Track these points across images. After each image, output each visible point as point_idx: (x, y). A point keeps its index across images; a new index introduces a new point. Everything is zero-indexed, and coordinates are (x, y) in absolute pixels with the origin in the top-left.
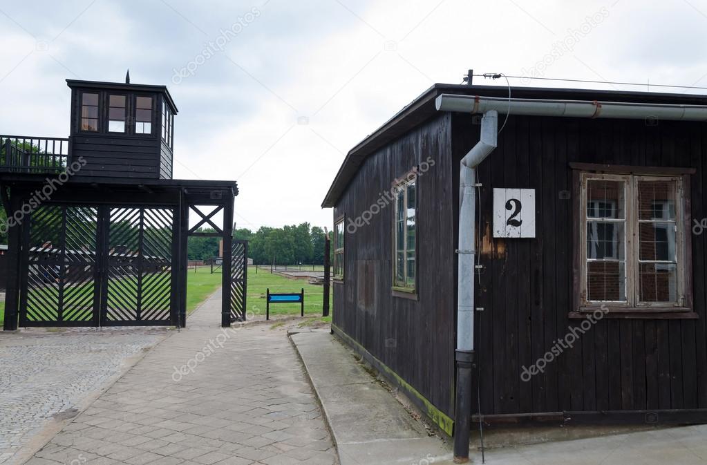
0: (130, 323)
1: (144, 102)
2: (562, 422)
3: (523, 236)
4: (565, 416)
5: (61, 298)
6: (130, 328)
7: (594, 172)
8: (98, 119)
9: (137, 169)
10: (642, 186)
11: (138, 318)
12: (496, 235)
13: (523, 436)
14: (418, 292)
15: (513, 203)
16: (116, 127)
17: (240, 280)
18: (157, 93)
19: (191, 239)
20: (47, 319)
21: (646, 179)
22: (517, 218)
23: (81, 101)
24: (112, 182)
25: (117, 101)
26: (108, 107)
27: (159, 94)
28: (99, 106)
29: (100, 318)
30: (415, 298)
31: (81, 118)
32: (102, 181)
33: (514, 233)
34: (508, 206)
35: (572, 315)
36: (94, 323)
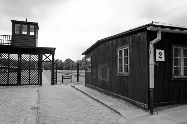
0: (27, 85)
1: (32, 27)
2: (170, 104)
3: (162, 61)
4: (171, 102)
5: (8, 78)
6: (27, 86)
7: (175, 46)
8: (20, 31)
9: (30, 44)
10: (184, 50)
11: (29, 83)
12: (157, 61)
13: (162, 108)
14: (130, 75)
15: (160, 53)
16: (24, 33)
17: (55, 73)
18: (35, 24)
19: (43, 63)
20: (4, 84)
21: (185, 48)
22: (161, 57)
23: (15, 26)
24: (24, 47)
25: (25, 26)
26: (22, 28)
27: (36, 25)
28: (20, 27)
29: (19, 83)
30: (130, 76)
31: (15, 30)
32: (20, 47)
33: (160, 60)
34: (159, 54)
35: (172, 79)
36: (17, 85)
